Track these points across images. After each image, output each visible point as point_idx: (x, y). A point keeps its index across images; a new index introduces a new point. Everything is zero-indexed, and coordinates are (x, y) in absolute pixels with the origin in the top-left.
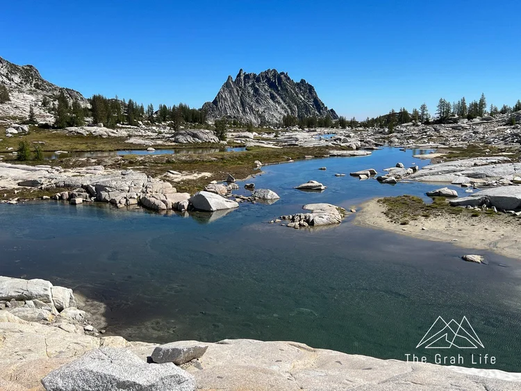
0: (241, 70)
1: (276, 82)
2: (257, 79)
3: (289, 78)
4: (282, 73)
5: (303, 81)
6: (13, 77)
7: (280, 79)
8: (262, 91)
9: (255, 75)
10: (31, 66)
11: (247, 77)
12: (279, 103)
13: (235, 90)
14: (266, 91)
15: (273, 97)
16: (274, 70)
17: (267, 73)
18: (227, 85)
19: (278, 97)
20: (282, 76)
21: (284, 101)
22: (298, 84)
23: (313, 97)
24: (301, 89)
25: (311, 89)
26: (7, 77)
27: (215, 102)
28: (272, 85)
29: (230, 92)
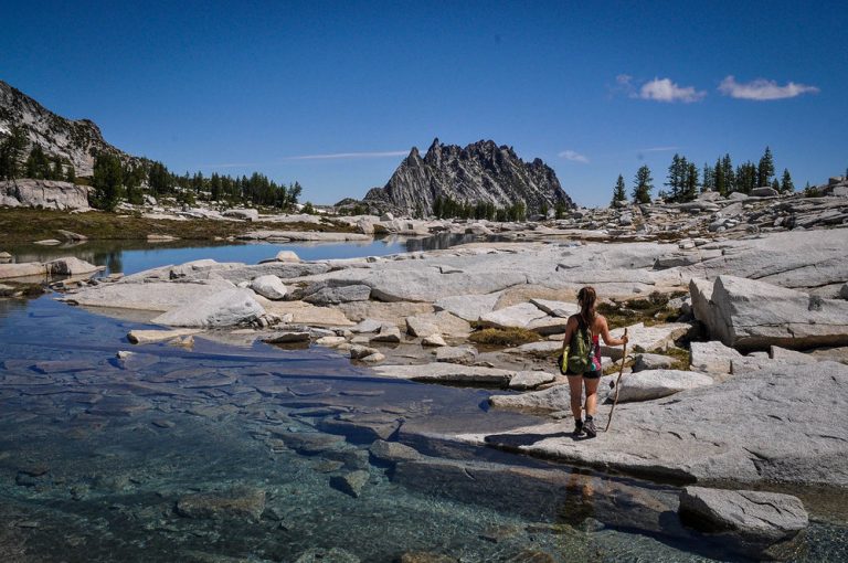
0: (436, 140)
1: (494, 160)
2: (463, 155)
3: (515, 156)
4: (505, 147)
5: (538, 162)
6: (56, 137)
7: (499, 156)
8: (468, 174)
9: (458, 148)
10: (88, 122)
11: (446, 150)
12: (496, 194)
13: (422, 170)
14: (476, 174)
15: (487, 185)
16: (491, 142)
17: (479, 145)
18: (409, 162)
19: (495, 184)
20: (504, 151)
21: (506, 192)
22: (529, 165)
23: (553, 187)
24: (533, 174)
25: (550, 174)
26: (46, 136)
27: (388, 188)
28: (487, 165)
29: (414, 173)
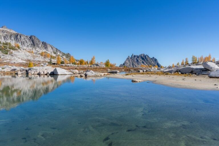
0: (133, 54)
1: (144, 58)
2: (138, 57)
3: (149, 57)
4: (146, 55)
5: (153, 58)
6: (63, 56)
7: (145, 57)
8: (139, 61)
9: (137, 56)
10: (69, 54)
11: (135, 56)
12: (145, 65)
13: (130, 60)
14: (141, 61)
15: (143, 63)
16: (144, 54)
17: (141, 55)
18: (128, 59)
19: (145, 63)
20: (146, 56)
21: (147, 64)
22: (152, 58)
23: (157, 63)
24: (153, 60)
25: (156, 60)
26: (62, 57)
27: (124, 64)
28: (143, 59)
29: (129, 61)
